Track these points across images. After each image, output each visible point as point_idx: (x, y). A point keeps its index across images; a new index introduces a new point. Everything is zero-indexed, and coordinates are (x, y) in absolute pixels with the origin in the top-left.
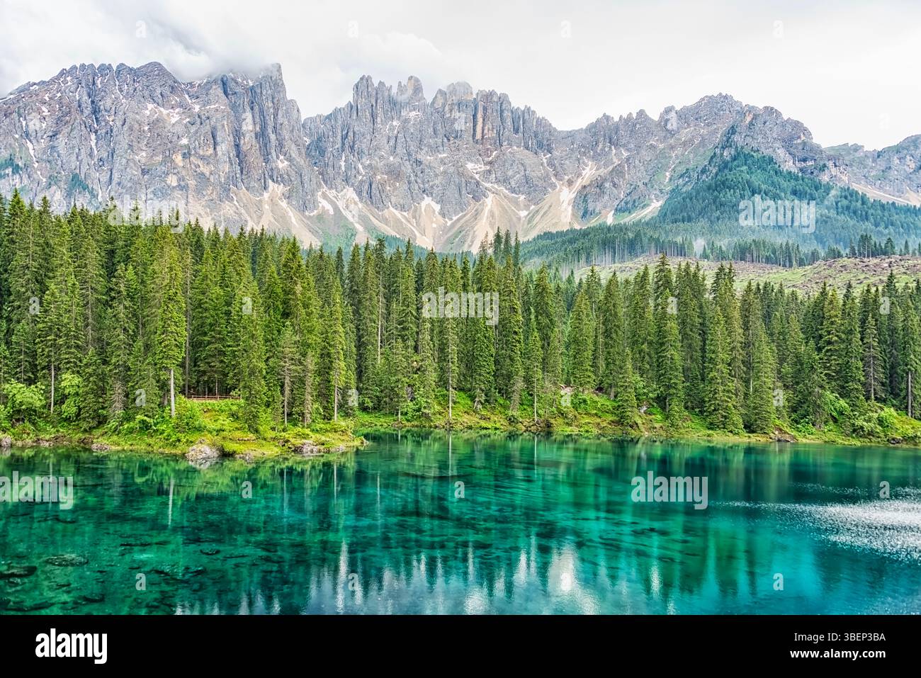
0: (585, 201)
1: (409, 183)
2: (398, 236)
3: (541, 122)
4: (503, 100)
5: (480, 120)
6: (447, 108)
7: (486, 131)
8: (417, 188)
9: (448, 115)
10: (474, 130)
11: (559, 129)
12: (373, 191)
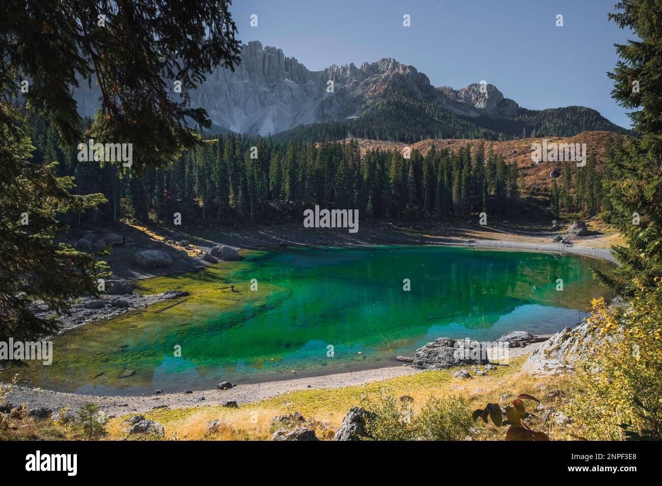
0: (323, 109)
1: (226, 95)
2: (219, 125)
3: (301, 67)
4: (279, 53)
5: (267, 63)
6: (248, 55)
7: (270, 69)
8: (231, 99)
9: (248, 59)
10: (264, 68)
11: (310, 70)
12: (204, 99)
